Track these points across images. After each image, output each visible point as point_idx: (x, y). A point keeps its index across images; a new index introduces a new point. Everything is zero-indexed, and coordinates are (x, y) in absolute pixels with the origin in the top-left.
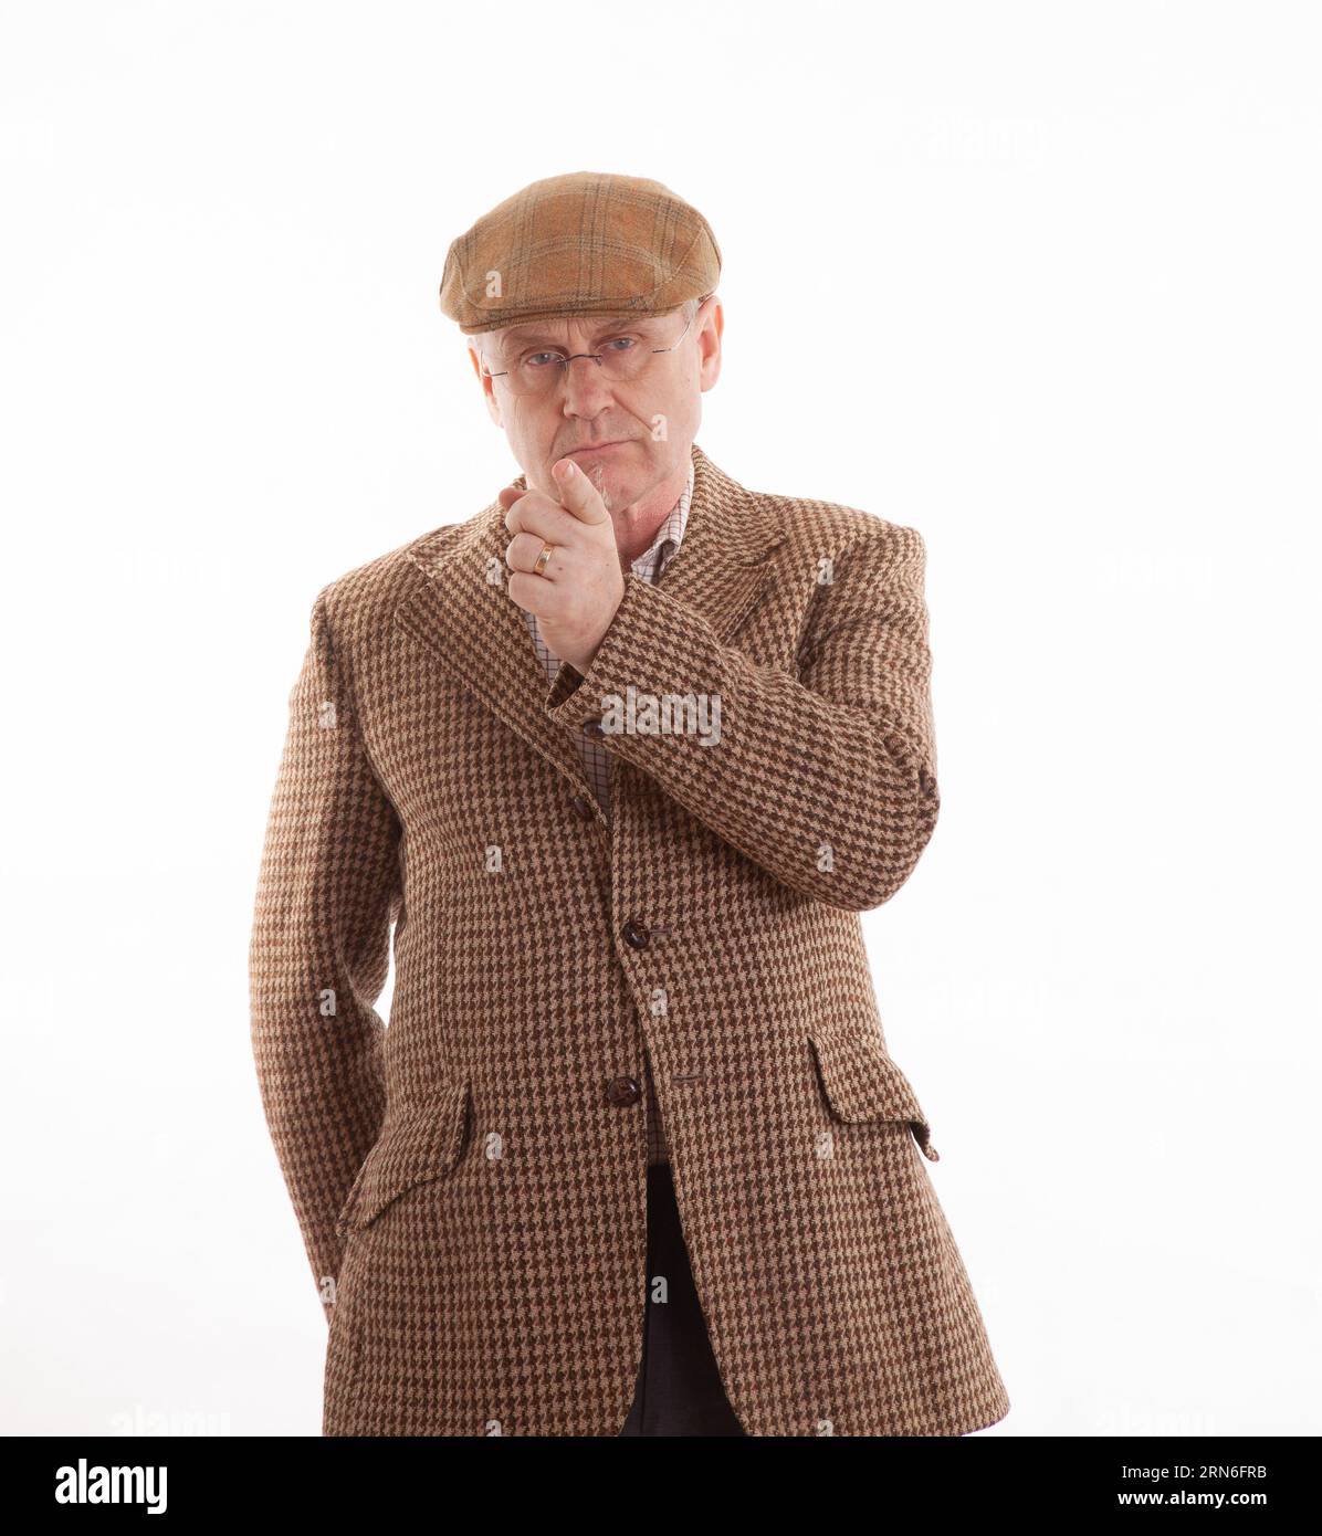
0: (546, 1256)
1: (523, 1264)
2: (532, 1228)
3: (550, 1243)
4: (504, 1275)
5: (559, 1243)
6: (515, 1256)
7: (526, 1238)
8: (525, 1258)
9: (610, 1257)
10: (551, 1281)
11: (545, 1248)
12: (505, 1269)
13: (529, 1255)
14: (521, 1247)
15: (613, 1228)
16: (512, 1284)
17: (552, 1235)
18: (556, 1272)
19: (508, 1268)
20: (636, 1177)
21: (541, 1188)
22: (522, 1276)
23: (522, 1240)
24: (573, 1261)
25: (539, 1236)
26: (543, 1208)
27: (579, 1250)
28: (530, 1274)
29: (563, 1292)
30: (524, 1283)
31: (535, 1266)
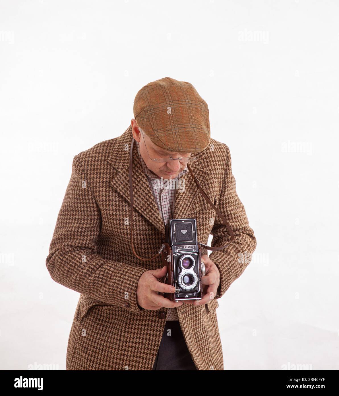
0: (131, 350)
1: (125, 350)
2: (130, 342)
3: (133, 347)
4: (120, 352)
5: (135, 347)
6: (124, 348)
7: (127, 345)
8: (126, 349)
9: (147, 354)
10: (131, 356)
11: (131, 348)
12: (120, 351)
13: (127, 349)
14: (126, 346)
15: (150, 347)
16: (121, 355)
17: (134, 345)
18: (132, 354)
19: (121, 351)
20: (159, 336)
21: (134, 333)
22: (124, 353)
23: (126, 345)
24: (138, 352)
25: (131, 345)
26: (133, 338)
27: (140, 350)
28: (126, 353)
29: (133, 359)
30: (124, 355)
31: (128, 352)
